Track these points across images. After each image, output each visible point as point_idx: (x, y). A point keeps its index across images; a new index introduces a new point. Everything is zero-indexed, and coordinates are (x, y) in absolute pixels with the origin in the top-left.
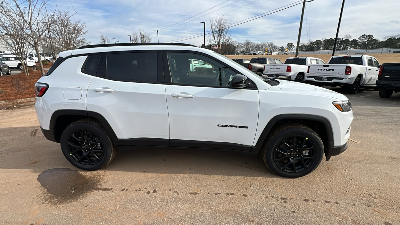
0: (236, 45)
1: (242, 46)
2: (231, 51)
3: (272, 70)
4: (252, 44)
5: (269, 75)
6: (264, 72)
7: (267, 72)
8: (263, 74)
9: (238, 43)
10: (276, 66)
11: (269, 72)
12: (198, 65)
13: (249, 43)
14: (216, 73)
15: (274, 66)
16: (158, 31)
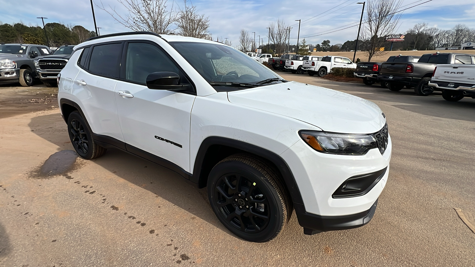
0: (435, 34)
1: (447, 35)
2: (422, 45)
3: (449, 75)
4: (468, 31)
5: (440, 84)
6: (433, 79)
7: (439, 78)
8: (429, 82)
9: (439, 31)
10: (457, 68)
11: (441, 79)
12: (341, 65)
13: (462, 30)
14: (357, 76)
15: (454, 68)
16: (300, 20)
